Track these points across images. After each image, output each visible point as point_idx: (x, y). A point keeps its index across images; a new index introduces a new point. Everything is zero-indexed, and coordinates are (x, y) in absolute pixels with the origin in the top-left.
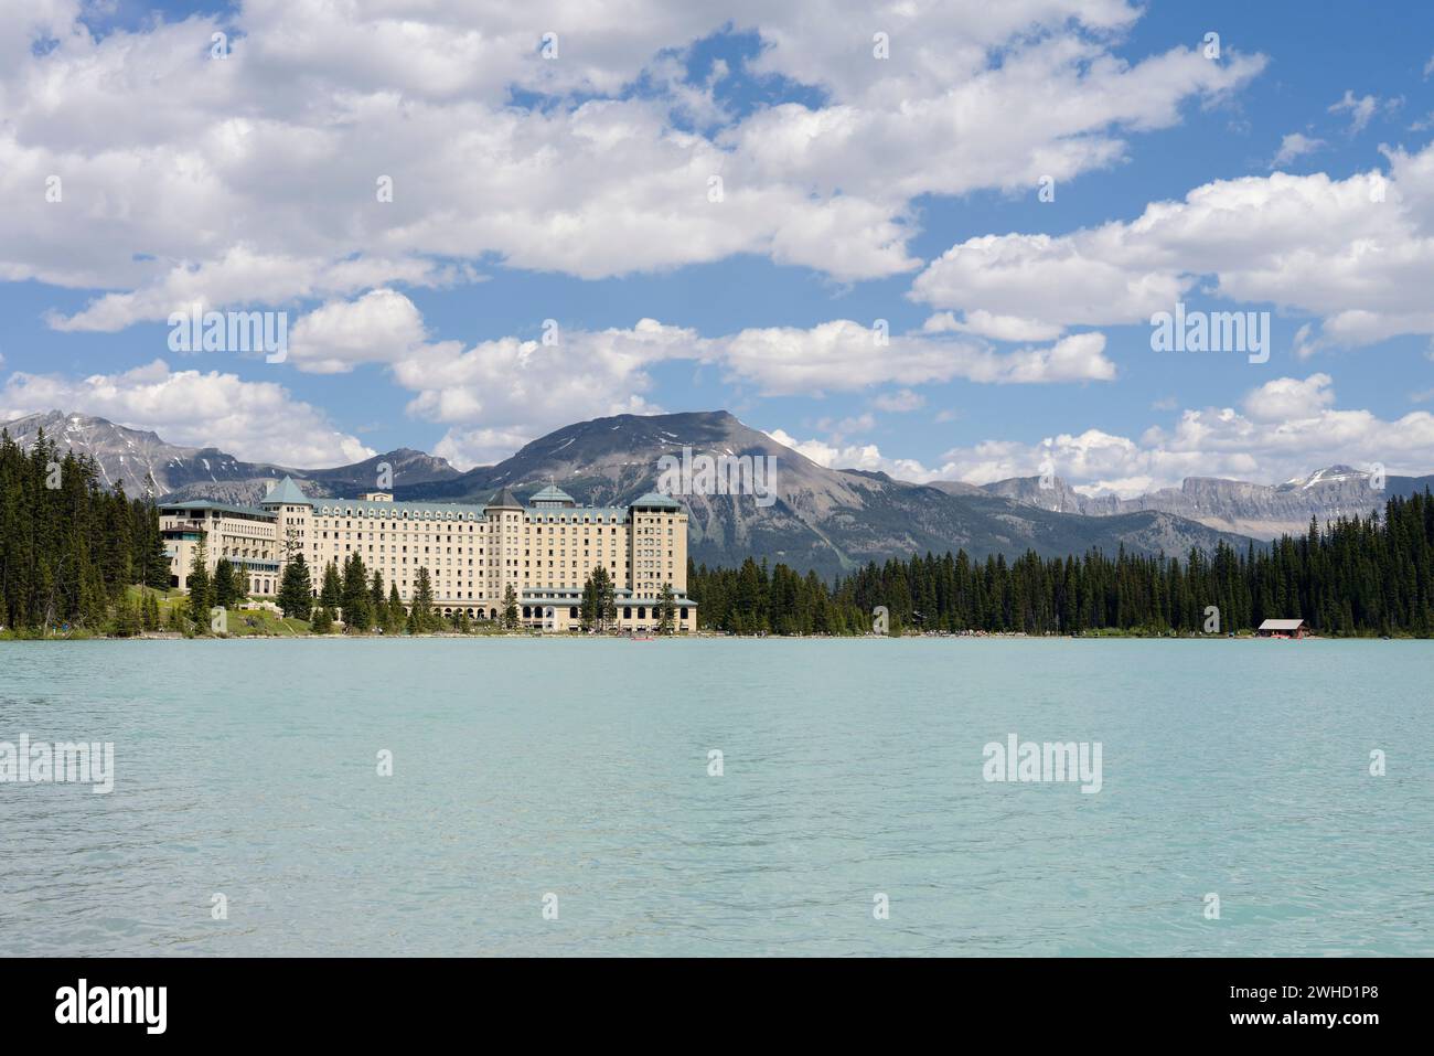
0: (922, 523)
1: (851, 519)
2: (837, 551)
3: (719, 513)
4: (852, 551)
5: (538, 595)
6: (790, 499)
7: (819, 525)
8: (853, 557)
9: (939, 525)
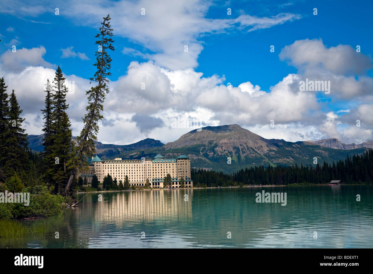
0: (294, 154)
1: (274, 153)
2: (270, 162)
3: (236, 153)
4: (274, 162)
5: (156, 180)
6: (256, 148)
7: (265, 155)
8: (275, 164)
9: (299, 154)
